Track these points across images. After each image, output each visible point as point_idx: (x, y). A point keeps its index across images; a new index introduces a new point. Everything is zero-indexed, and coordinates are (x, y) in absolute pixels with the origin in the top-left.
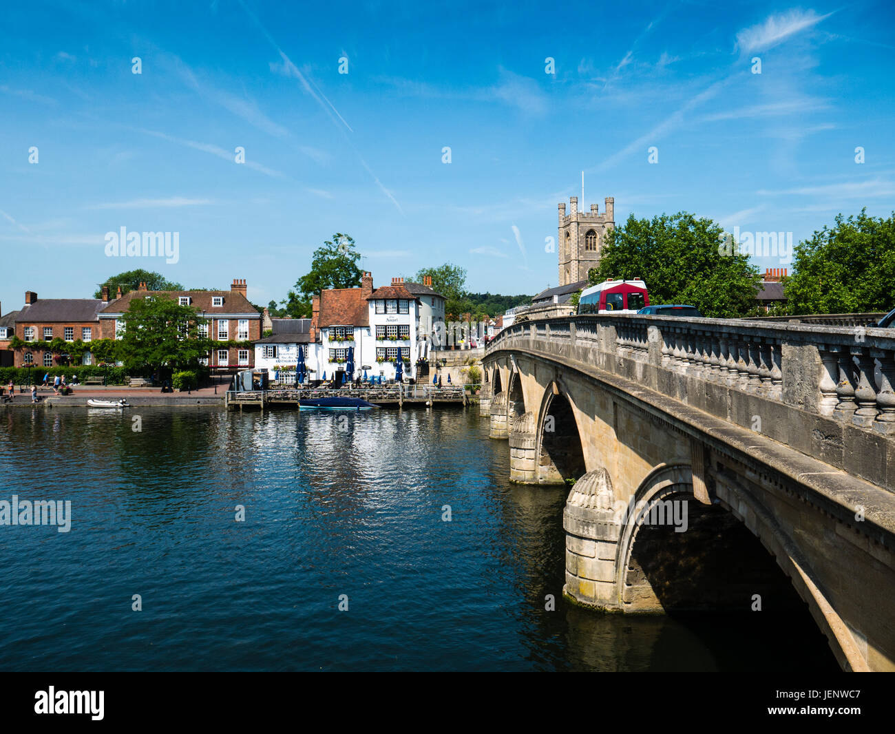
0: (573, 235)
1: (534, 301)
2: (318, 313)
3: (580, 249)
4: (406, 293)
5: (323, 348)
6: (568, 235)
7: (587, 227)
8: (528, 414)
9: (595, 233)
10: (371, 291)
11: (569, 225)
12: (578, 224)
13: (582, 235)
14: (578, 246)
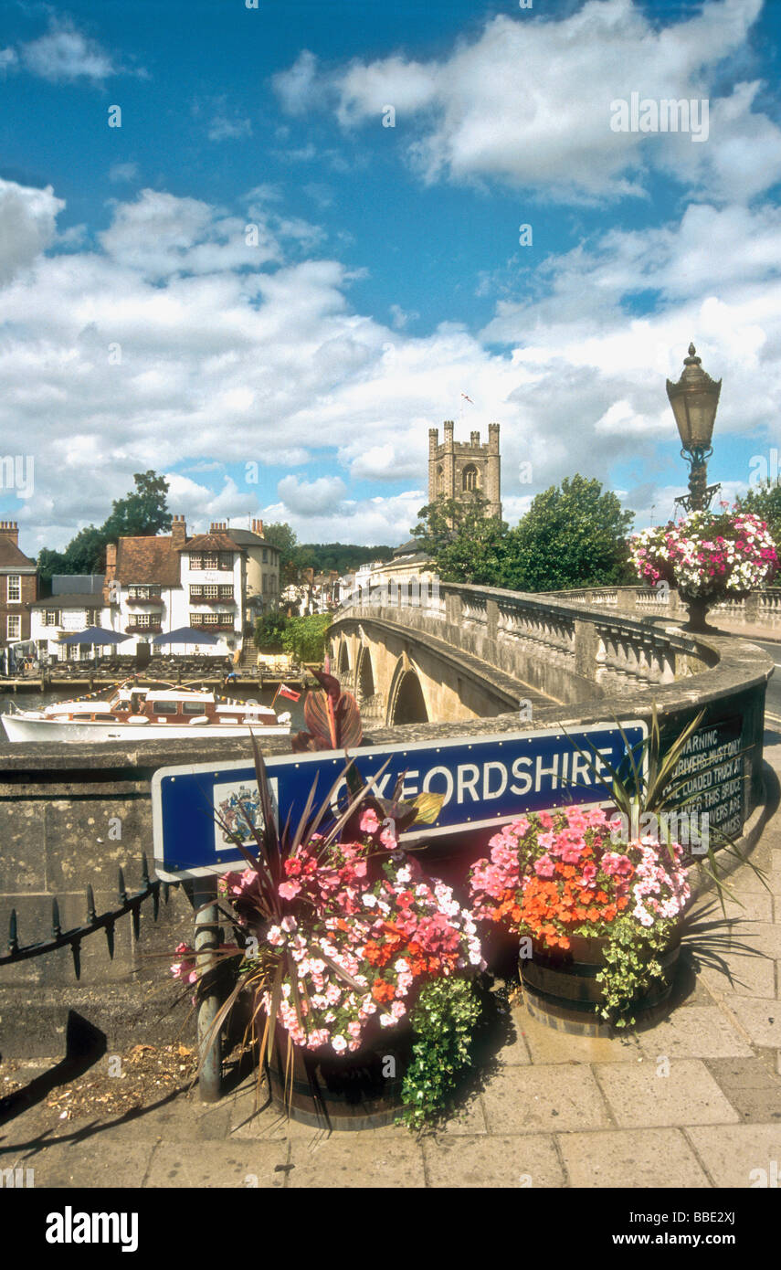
0: (447, 471)
1: (397, 555)
2: (114, 568)
3: (456, 489)
4: (229, 543)
5: (121, 613)
6: (440, 470)
7: (465, 460)
8: (378, 695)
9: (475, 470)
10: (183, 540)
11: (442, 457)
12: (454, 457)
13: (458, 470)
14: (454, 485)
